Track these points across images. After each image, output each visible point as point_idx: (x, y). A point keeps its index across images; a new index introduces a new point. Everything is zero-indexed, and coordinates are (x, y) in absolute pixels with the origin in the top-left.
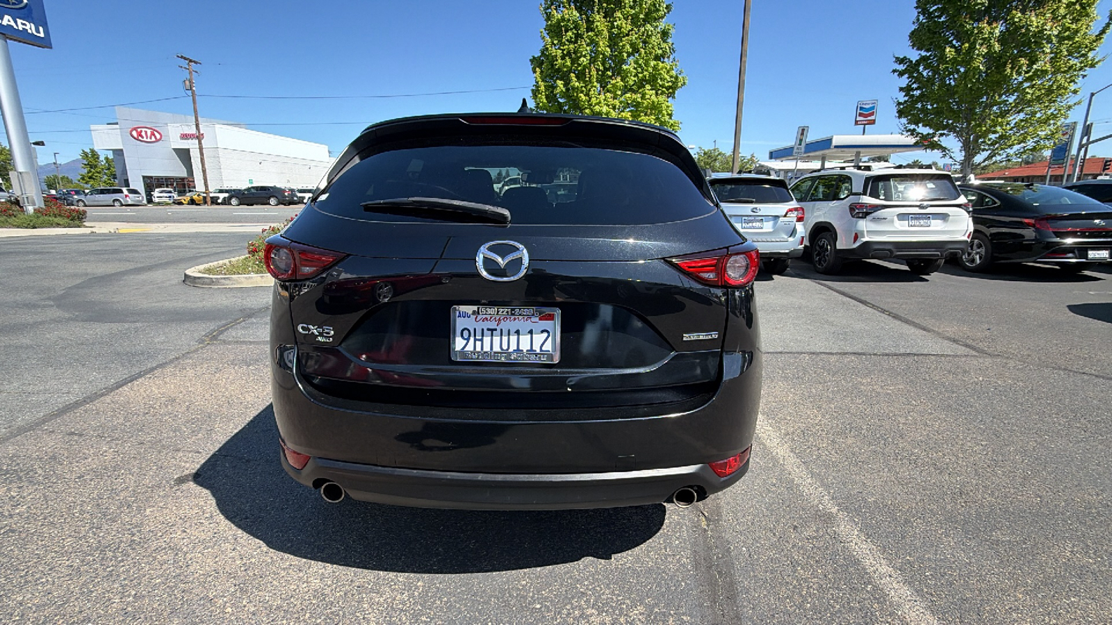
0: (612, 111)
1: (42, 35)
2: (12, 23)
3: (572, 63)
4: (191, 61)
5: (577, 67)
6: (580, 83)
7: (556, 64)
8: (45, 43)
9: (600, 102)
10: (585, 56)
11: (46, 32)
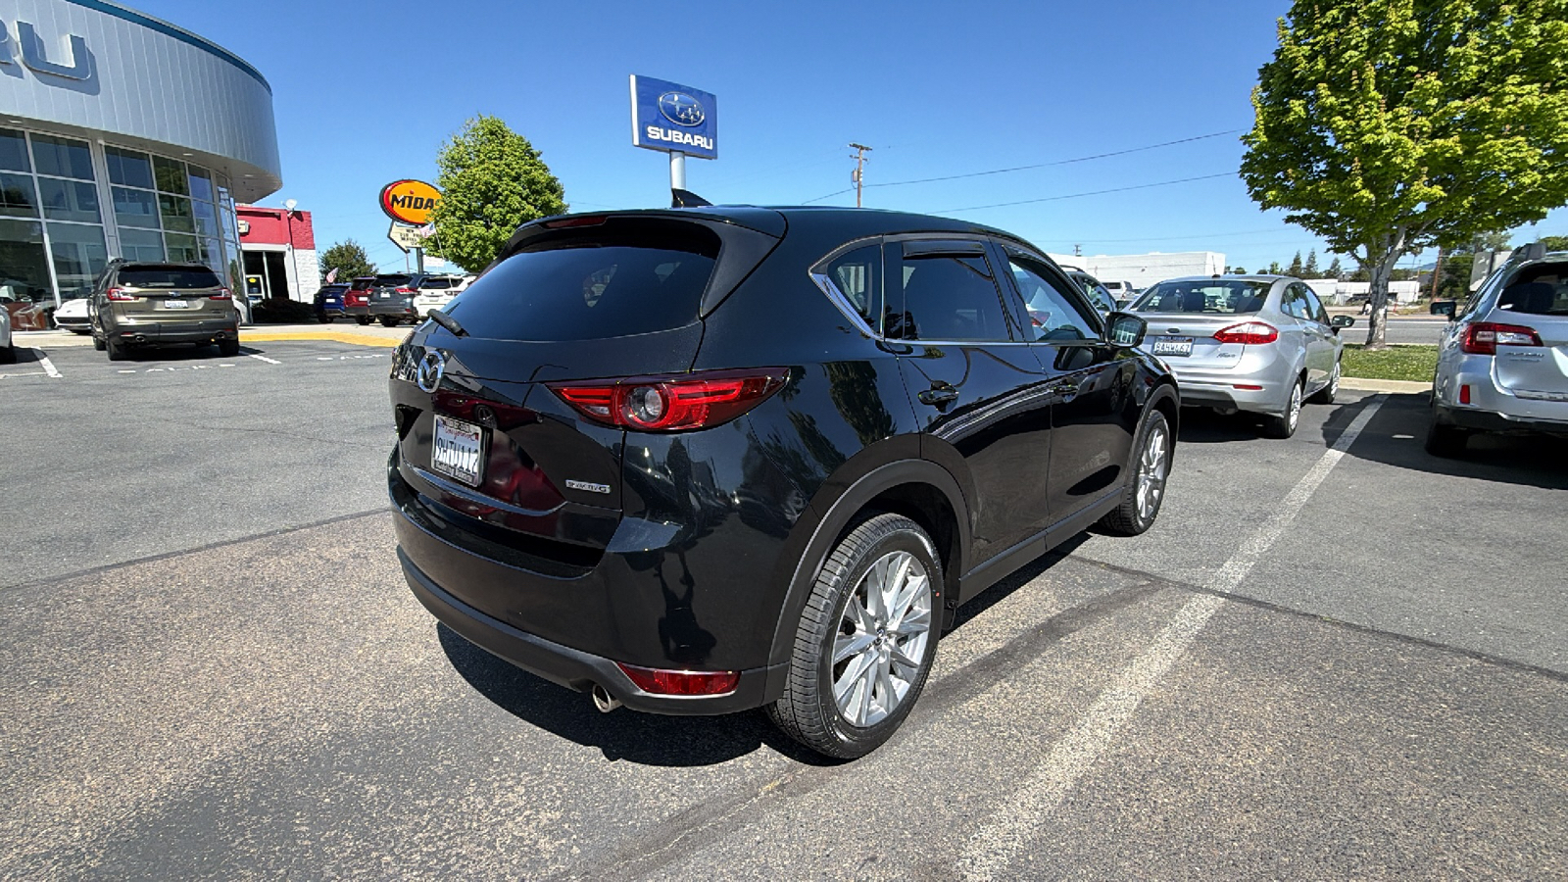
0: (1405, 138)
1: (711, 147)
2: (691, 141)
3: (1328, 66)
4: (862, 148)
5: (1336, 70)
6: (1338, 98)
7: (1297, 72)
8: (711, 155)
9: (1378, 126)
10: (1356, 47)
11: (715, 144)
